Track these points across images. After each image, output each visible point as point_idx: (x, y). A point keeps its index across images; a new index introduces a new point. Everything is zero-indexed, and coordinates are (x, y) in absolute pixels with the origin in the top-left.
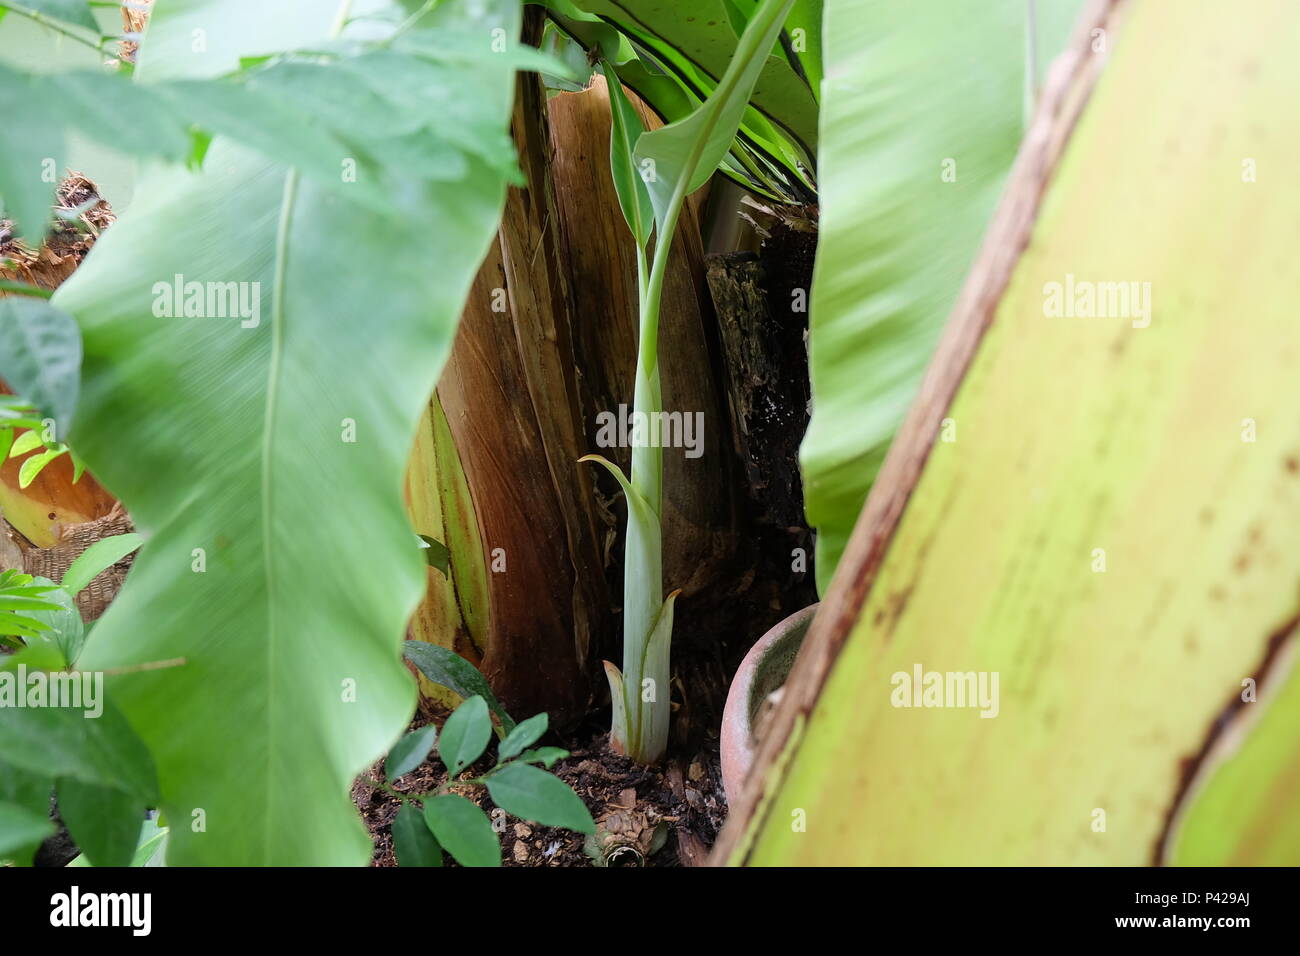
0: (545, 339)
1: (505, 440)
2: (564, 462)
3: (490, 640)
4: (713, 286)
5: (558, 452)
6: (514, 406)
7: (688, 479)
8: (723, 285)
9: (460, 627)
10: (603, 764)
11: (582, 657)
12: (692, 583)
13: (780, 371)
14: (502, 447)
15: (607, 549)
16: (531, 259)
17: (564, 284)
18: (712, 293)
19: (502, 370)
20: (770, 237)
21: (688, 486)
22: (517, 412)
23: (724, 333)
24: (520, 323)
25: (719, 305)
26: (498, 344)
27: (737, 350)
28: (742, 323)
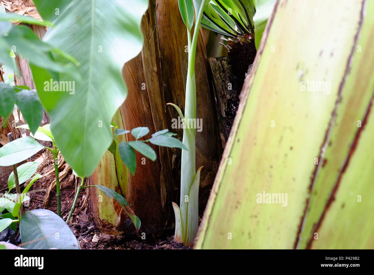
0: (153, 70)
1: (138, 106)
2: (158, 120)
3: (129, 191)
4: (212, 64)
5: (156, 116)
6: (141, 94)
7: (203, 138)
8: (215, 64)
9: (117, 186)
10: (172, 245)
11: (163, 203)
12: (204, 182)
13: (237, 92)
14: (137, 109)
15: (173, 161)
16: (149, 39)
17: (160, 53)
18: (211, 67)
19: (138, 79)
20: (231, 48)
21: (203, 141)
22: (142, 97)
23: (215, 81)
24: (145, 63)
25: (214, 71)
26: (137, 69)
27: (221, 87)
28: (222, 77)
